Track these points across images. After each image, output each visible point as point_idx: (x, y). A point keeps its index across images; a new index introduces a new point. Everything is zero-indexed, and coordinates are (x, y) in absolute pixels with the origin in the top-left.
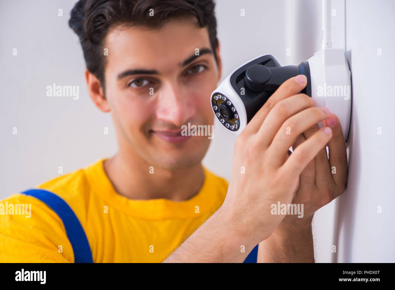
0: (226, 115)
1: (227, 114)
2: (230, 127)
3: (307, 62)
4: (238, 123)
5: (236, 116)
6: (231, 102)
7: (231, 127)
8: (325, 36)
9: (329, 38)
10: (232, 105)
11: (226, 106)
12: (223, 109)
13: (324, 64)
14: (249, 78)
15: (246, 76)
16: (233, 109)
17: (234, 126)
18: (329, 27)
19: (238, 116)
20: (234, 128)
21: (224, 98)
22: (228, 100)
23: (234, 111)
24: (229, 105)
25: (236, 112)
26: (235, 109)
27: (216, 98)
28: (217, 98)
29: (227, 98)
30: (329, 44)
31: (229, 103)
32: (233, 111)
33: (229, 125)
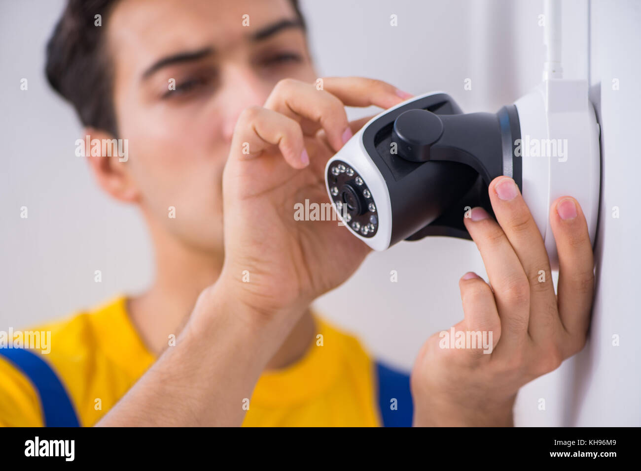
0: (352, 206)
1: (355, 203)
2: (360, 229)
3: (515, 106)
4: (375, 222)
5: (372, 208)
6: (362, 179)
7: (362, 229)
8: (549, 55)
9: (557, 60)
10: (365, 186)
11: (352, 187)
12: (347, 194)
13: (547, 109)
14: (399, 135)
15: (394, 131)
16: (367, 194)
17: (369, 227)
18: (557, 40)
19: (374, 208)
20: (369, 232)
21: (349, 172)
22: (356, 175)
23: (368, 197)
24: (358, 185)
25: (371, 200)
26: (369, 194)
27: (335, 171)
28: (337, 171)
29: (355, 171)
30: (556, 71)
31: (359, 181)
32: (366, 196)
33: (358, 226)
